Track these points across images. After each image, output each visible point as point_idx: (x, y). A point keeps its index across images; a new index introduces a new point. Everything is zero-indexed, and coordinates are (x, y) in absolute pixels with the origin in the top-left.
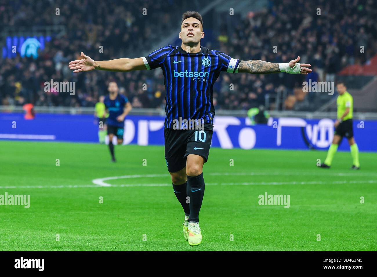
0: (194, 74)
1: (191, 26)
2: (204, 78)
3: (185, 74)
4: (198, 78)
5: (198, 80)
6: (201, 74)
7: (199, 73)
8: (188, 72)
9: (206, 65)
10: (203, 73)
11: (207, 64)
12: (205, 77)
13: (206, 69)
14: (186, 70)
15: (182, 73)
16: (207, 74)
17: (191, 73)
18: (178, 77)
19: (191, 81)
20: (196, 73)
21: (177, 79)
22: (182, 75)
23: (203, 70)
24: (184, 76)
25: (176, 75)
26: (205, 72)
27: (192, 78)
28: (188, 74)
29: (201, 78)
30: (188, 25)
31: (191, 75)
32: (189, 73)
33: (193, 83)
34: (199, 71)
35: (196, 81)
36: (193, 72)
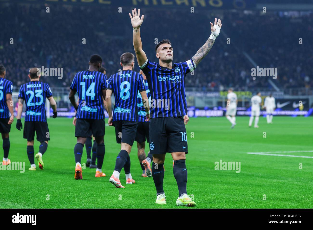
1: (168, 48)
2: (178, 80)
3: (166, 78)
4: (175, 80)
5: (175, 82)
6: (177, 78)
7: (175, 77)
8: (168, 77)
9: (178, 71)
10: (177, 76)
13: (178, 74)
14: (167, 76)
15: (164, 78)
17: (170, 78)
19: (171, 83)
20: (173, 77)
21: (161, 83)
22: (164, 79)
24: (165, 80)
25: (160, 79)
27: (171, 81)
28: (168, 78)
29: (177, 80)
31: (170, 79)
33: (172, 85)
34: (175, 76)
35: (174, 82)
36: (172, 77)
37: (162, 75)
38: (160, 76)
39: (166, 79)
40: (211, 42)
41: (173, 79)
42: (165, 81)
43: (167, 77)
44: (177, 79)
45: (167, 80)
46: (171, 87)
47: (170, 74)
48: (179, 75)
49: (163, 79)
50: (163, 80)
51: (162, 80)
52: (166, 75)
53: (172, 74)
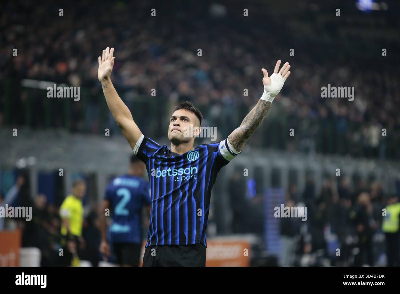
0: (178, 172)
1: (178, 119)
2: (191, 175)
3: (167, 172)
4: (182, 176)
5: (183, 178)
6: (187, 171)
7: (184, 170)
10: (190, 169)
11: (194, 158)
12: (192, 173)
14: (170, 168)
15: (164, 172)
16: (194, 170)
17: (175, 171)
18: (160, 177)
20: (180, 171)
21: (159, 180)
22: (164, 174)
23: (190, 166)
25: (158, 174)
26: (192, 168)
27: (175, 177)
28: (171, 173)
29: (187, 175)
30: (175, 118)
31: (175, 174)
32: (172, 170)
33: (176, 183)
34: (184, 167)
35: (180, 180)
36: (178, 169)
37: (163, 167)
38: (160, 167)
39: (167, 174)
40: (262, 106)
41: (180, 173)
42: (165, 178)
43: (169, 170)
44: (189, 173)
45: (169, 175)
46: (174, 188)
47: (176, 164)
48: (195, 166)
49: (162, 173)
50: (163, 176)
51: (160, 176)
52: (170, 166)
53: (181, 163)
